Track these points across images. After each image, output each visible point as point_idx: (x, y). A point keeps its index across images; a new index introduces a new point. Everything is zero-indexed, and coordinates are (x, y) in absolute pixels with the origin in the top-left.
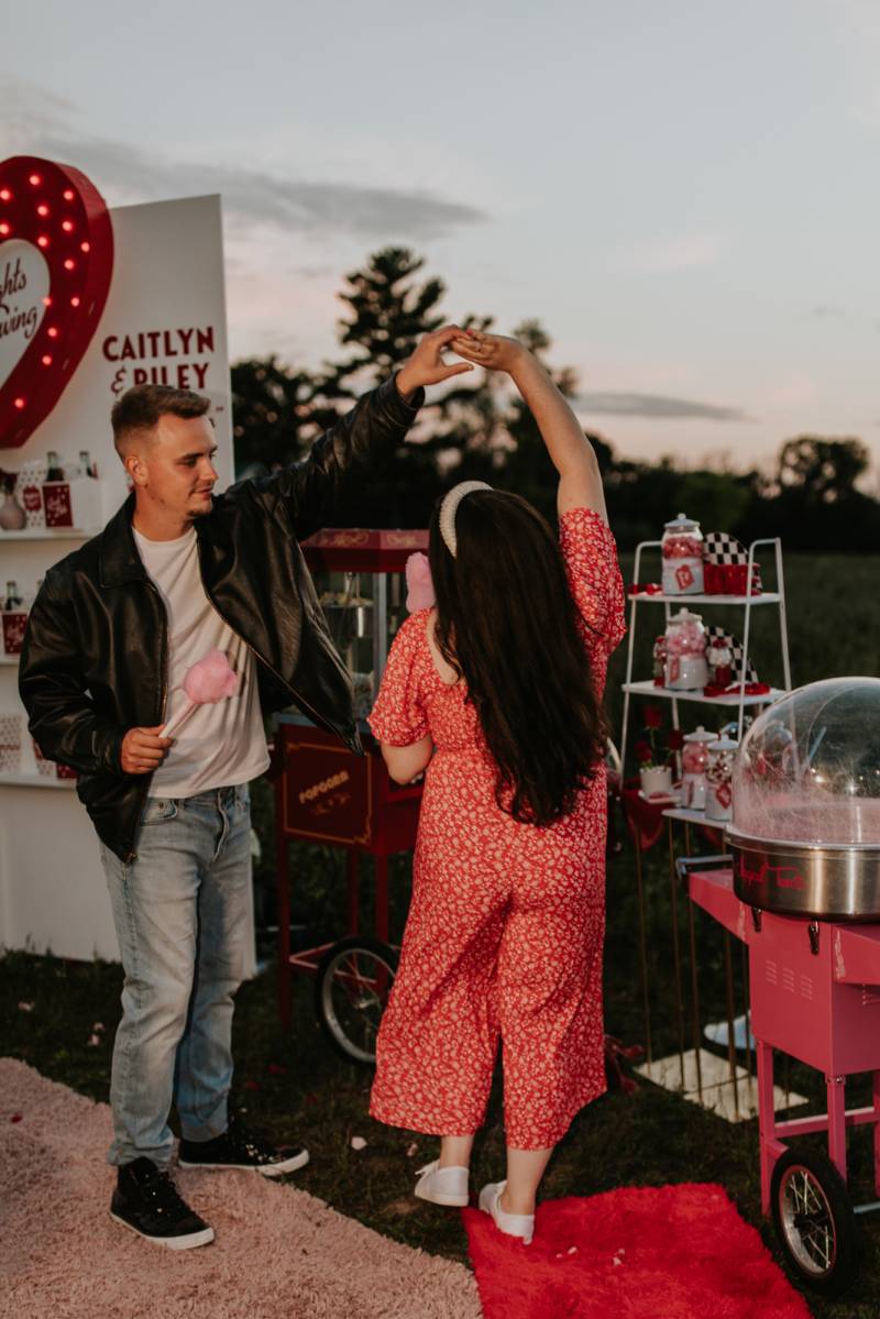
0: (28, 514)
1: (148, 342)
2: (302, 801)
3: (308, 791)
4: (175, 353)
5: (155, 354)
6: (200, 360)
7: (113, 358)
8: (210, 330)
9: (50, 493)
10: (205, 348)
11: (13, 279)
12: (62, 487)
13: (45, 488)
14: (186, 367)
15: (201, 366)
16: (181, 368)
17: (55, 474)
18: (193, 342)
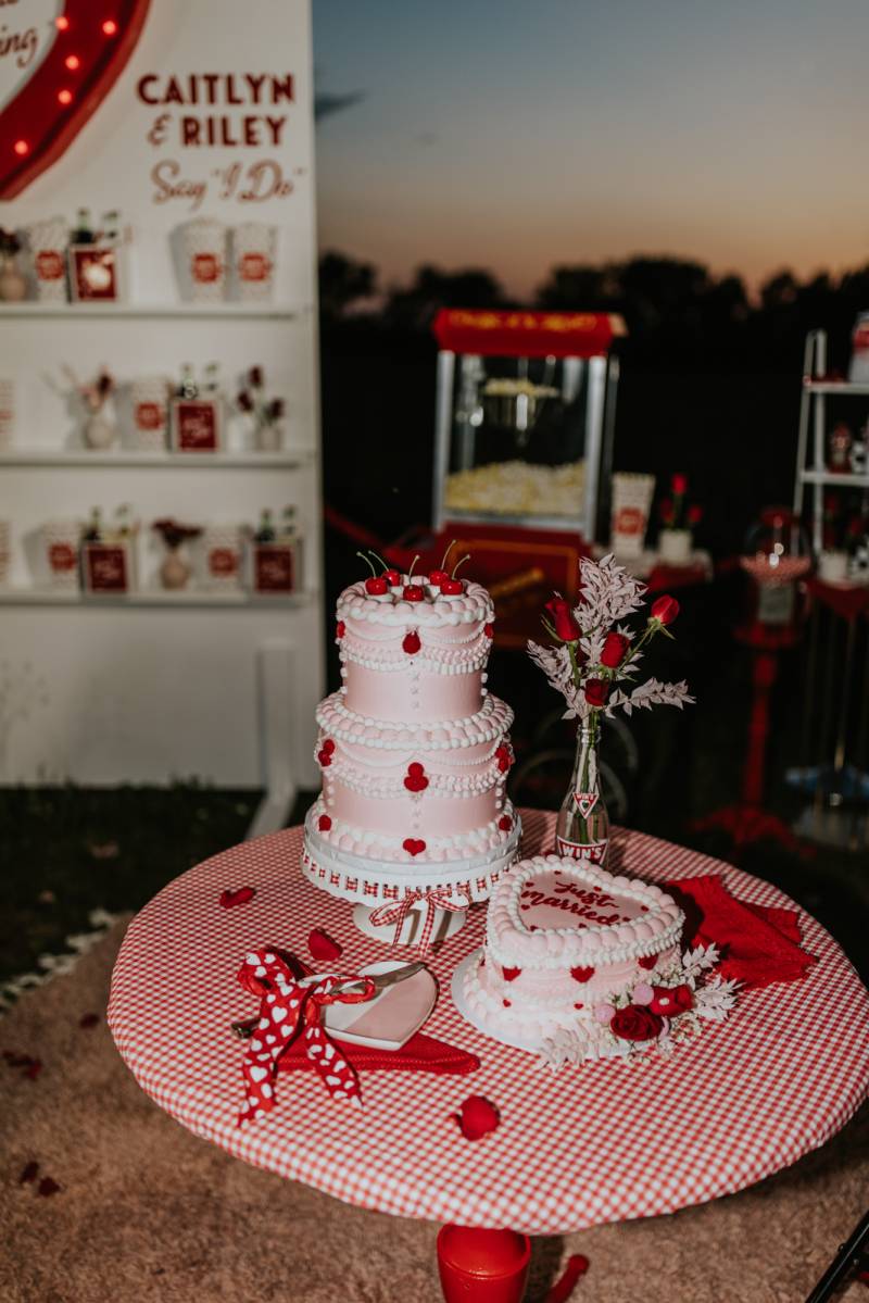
1: (202, 87)
4: (240, 102)
5: (212, 99)
6: (276, 112)
7: (152, 102)
8: (289, 78)
10: (282, 97)
14: (255, 119)
15: (276, 120)
16: (249, 121)
18: (266, 90)
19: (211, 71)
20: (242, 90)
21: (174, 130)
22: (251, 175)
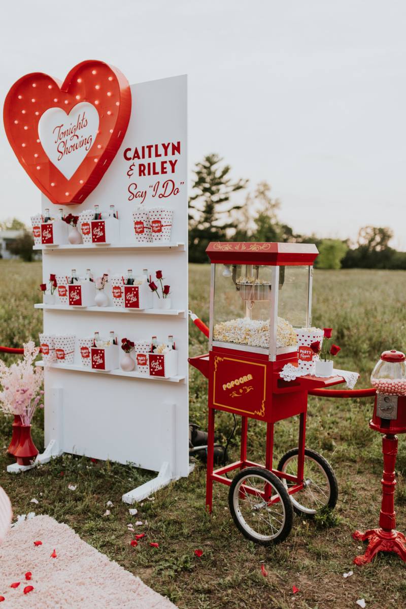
0: (84, 236)
1: (147, 150)
2: (224, 389)
3: (228, 384)
4: (160, 155)
5: (150, 156)
6: (173, 159)
7: (129, 159)
8: (179, 143)
9: (95, 225)
10: (176, 152)
11: (81, 122)
12: (101, 222)
13: (93, 223)
14: (166, 162)
15: (173, 162)
16: (163, 163)
17: (98, 216)
18: (170, 150)
19: (150, 143)
20: (161, 150)
21: (136, 169)
22: (163, 187)
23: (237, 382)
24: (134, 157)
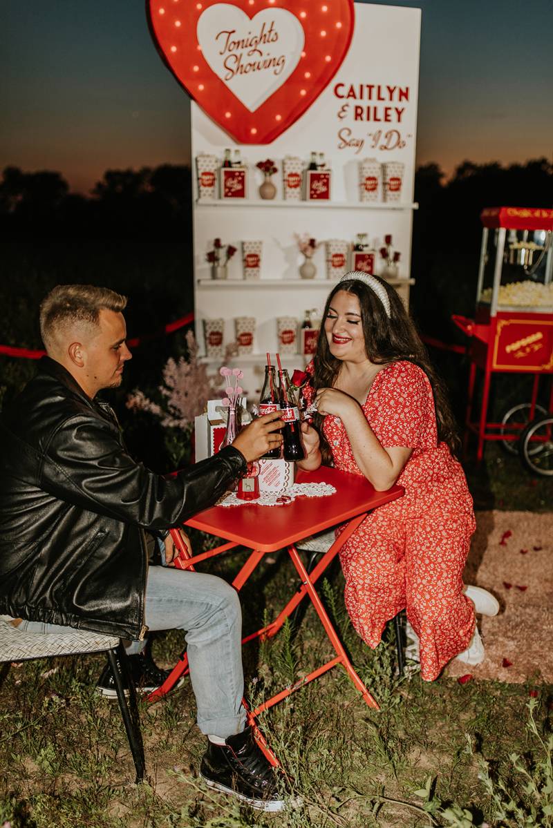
1: (366, 90)
3: (512, 345)
4: (384, 99)
5: (370, 97)
7: (342, 97)
8: (407, 89)
10: (403, 98)
11: (268, 34)
14: (390, 109)
15: (400, 109)
16: (387, 109)
18: (396, 94)
19: (371, 83)
20: (385, 94)
21: (351, 112)
22: (386, 137)
23: (524, 342)
24: (349, 96)
